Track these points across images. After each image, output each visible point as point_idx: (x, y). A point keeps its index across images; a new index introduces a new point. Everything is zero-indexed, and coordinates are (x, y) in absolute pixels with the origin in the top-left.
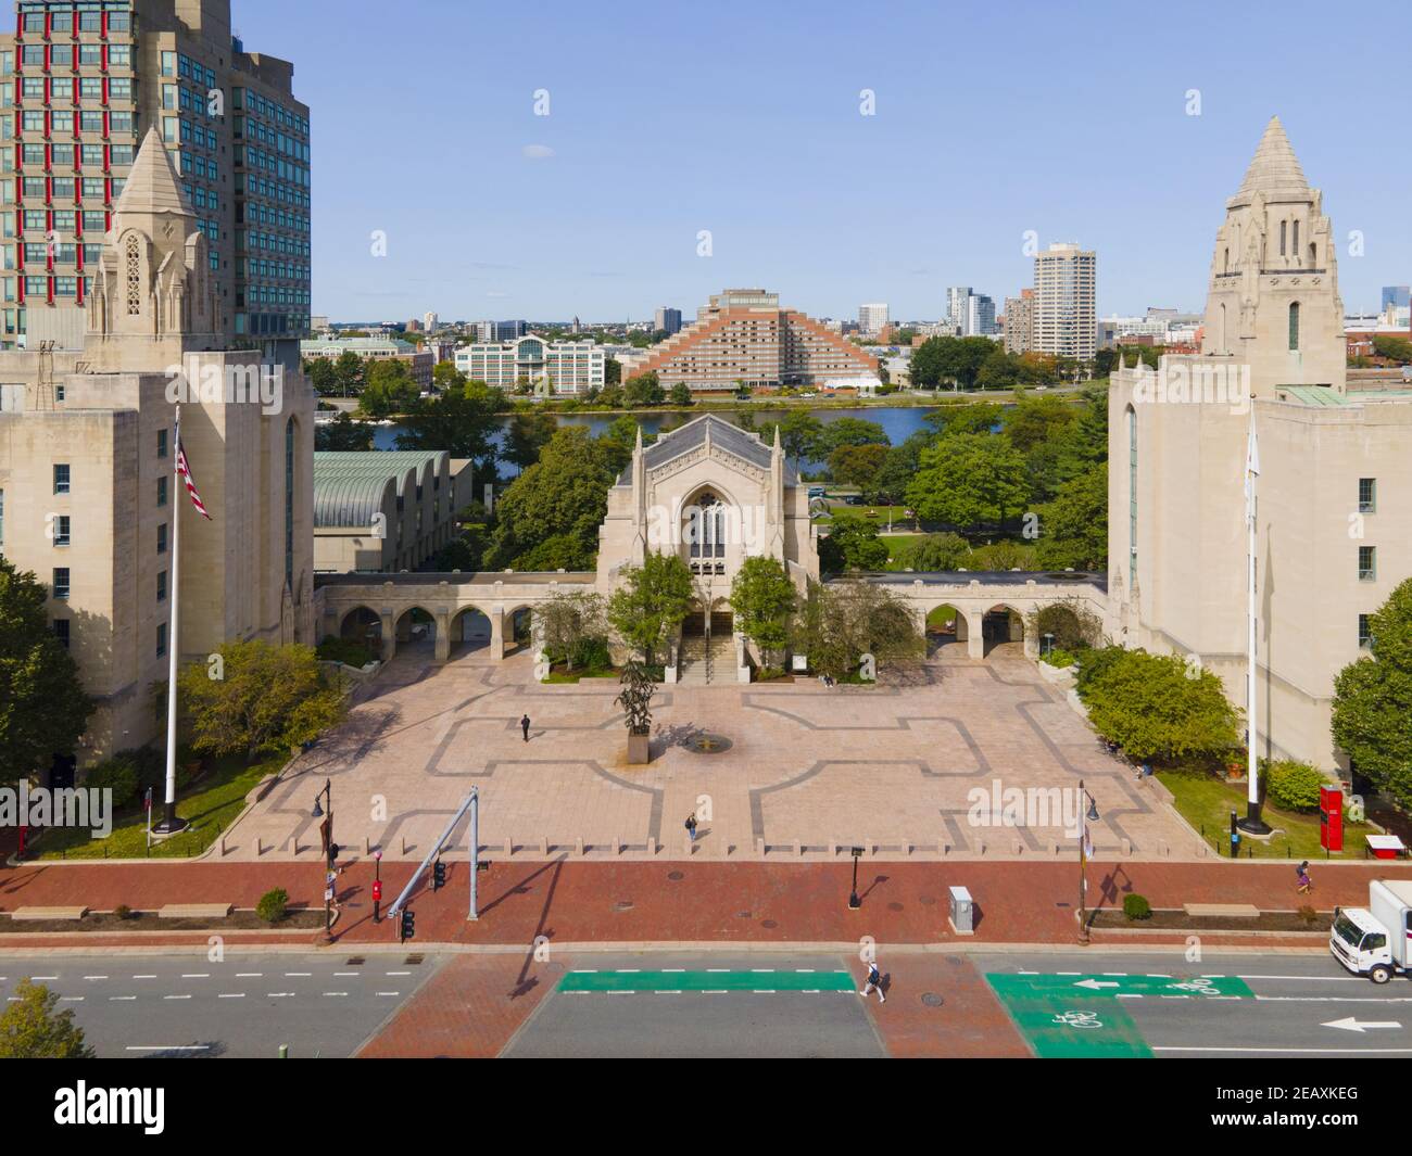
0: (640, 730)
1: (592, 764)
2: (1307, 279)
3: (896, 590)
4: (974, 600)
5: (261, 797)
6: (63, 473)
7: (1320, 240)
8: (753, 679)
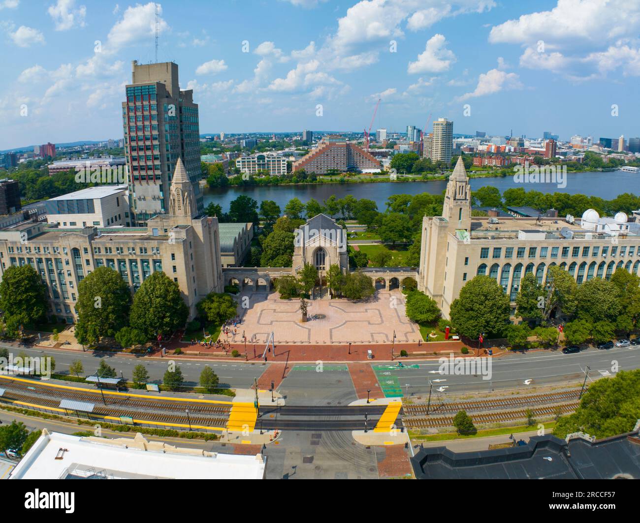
0: (305, 314)
1: (294, 322)
2: (464, 202)
6: (173, 255)
7: (468, 191)
8: (332, 298)
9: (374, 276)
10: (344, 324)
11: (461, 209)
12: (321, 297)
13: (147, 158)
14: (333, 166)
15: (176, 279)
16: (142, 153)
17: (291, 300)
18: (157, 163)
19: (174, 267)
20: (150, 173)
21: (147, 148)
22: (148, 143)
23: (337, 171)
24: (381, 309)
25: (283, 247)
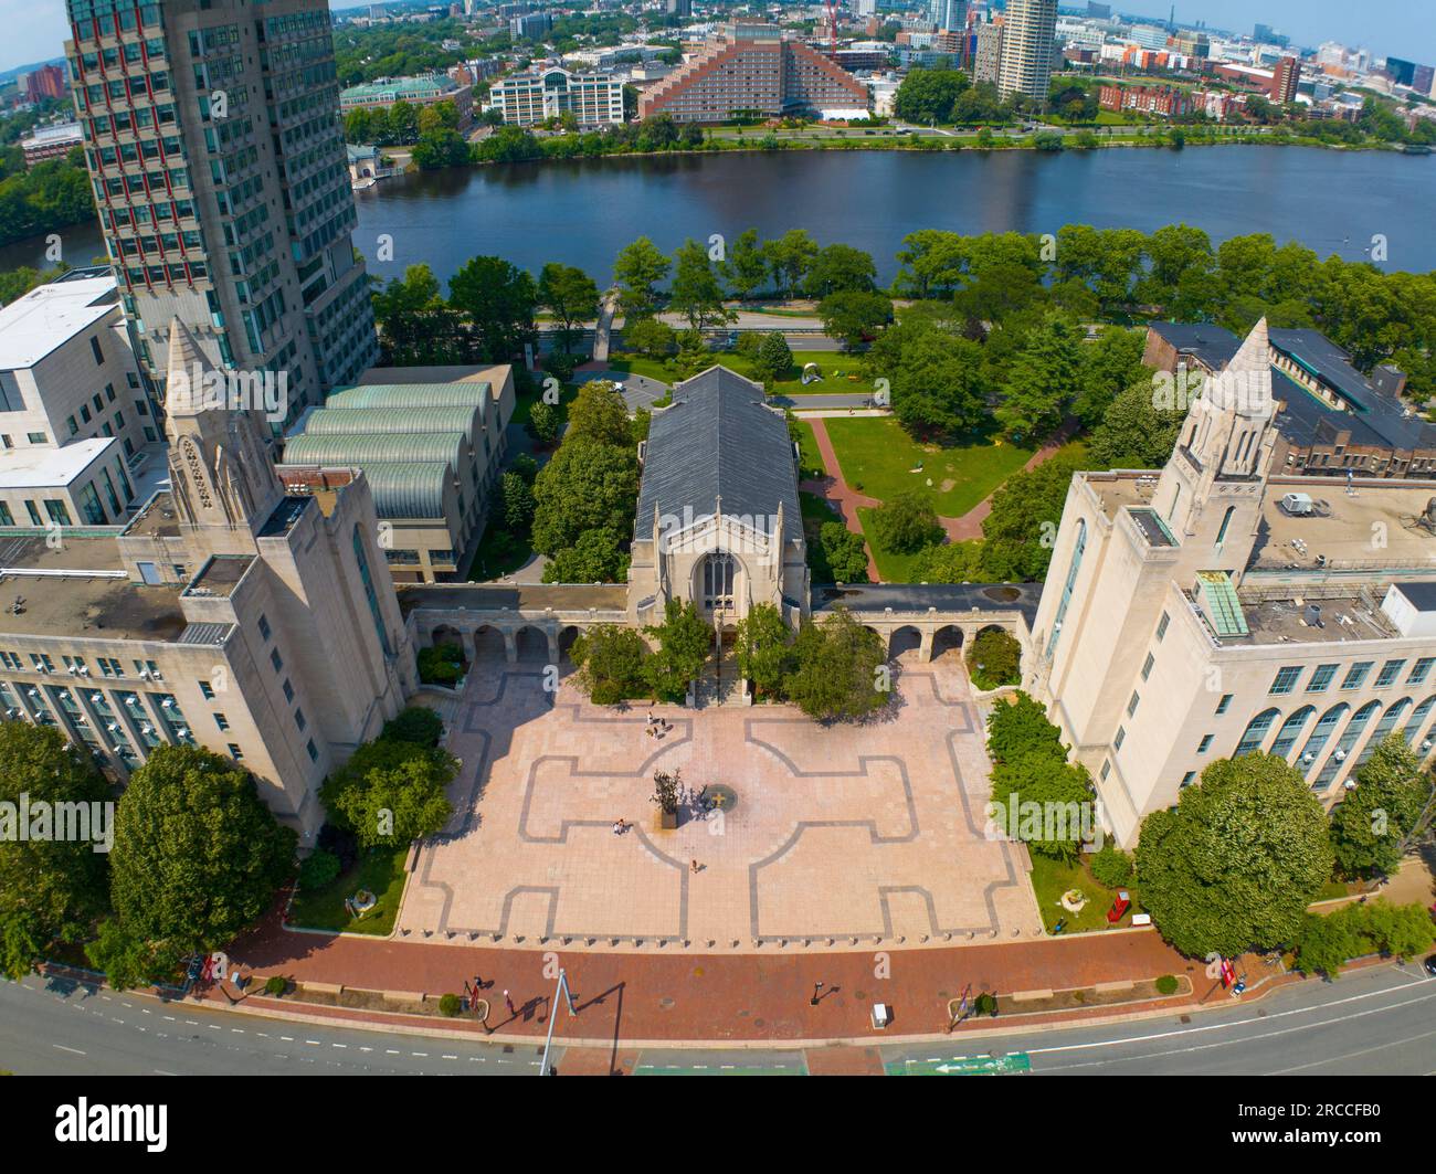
1: (637, 827)
2: (1246, 486)
3: (867, 618)
4: (929, 623)
5: (413, 869)
6: (206, 686)
7: (1266, 451)
8: (754, 702)
9: (886, 624)
10: (794, 839)
11: (1230, 510)
12: (721, 698)
13: (156, 213)
14: (744, 102)
15: (234, 748)
16: (139, 199)
17: (624, 708)
18: (190, 225)
19: (220, 719)
20: (174, 257)
21: (153, 182)
22: (153, 165)
23: (756, 113)
24: (907, 759)
25: (597, 506)
